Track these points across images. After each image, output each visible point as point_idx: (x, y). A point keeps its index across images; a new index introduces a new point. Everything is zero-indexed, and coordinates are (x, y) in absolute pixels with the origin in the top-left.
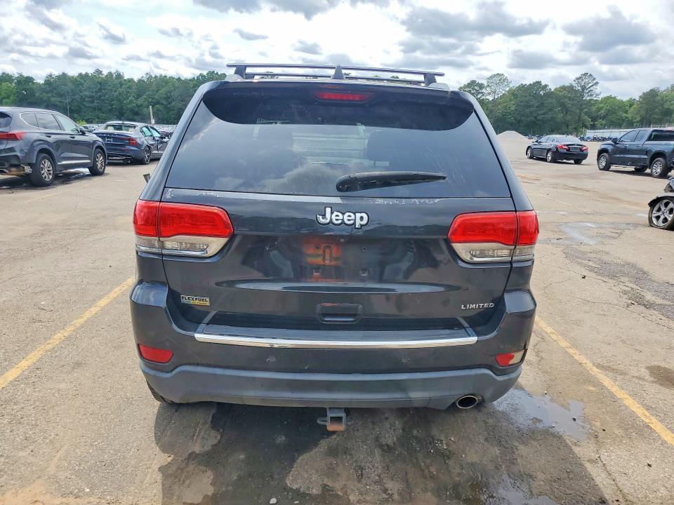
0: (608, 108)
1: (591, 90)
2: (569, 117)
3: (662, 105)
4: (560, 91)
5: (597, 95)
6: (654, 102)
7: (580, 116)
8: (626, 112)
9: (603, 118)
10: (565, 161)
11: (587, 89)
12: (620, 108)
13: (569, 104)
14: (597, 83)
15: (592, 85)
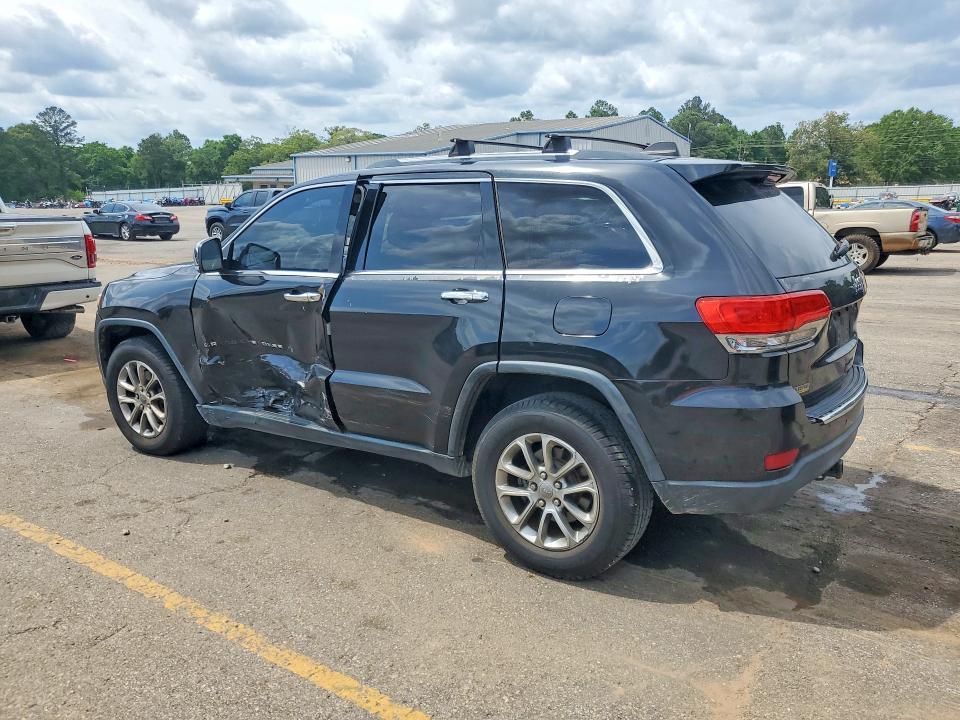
0: (98, 159)
1: (67, 134)
2: (44, 172)
3: (171, 157)
4: (19, 133)
5: (79, 140)
6: (159, 152)
7: (61, 171)
8: (125, 166)
9: (96, 172)
10: (148, 237)
11: (62, 131)
12: (114, 159)
13: (40, 152)
14: (74, 123)
15: (68, 126)
